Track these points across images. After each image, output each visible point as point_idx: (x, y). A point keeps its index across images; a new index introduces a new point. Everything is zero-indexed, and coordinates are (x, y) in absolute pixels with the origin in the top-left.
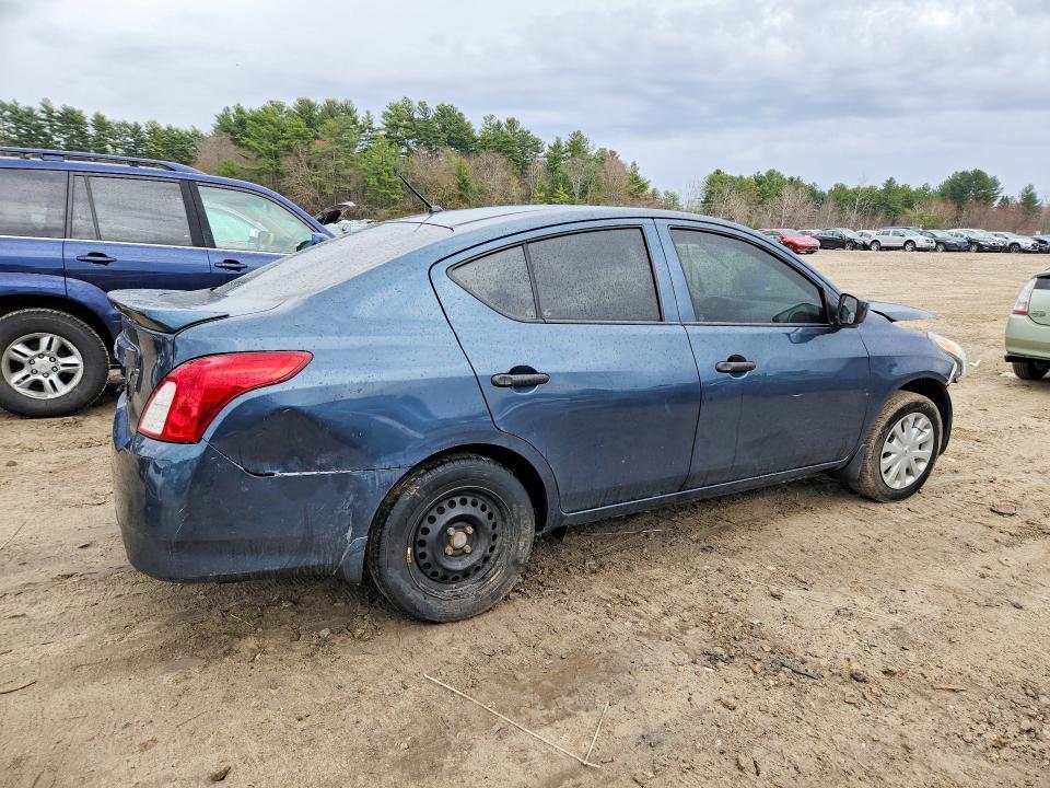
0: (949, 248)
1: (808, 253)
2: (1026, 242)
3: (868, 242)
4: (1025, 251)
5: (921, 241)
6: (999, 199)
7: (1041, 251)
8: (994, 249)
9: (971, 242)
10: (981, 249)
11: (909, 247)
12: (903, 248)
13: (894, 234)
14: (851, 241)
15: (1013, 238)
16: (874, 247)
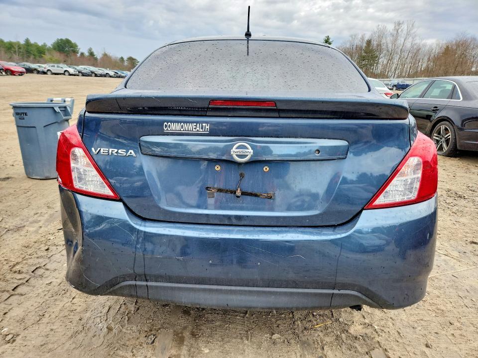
0: (84, 75)
1: (19, 75)
2: (112, 73)
3: (45, 70)
4: (111, 77)
5: (71, 71)
6: (80, 53)
7: (117, 77)
8: (101, 76)
9: (92, 72)
10: (96, 75)
11: (66, 73)
12: (64, 74)
13: (58, 67)
14: (35, 69)
15: (106, 71)
16: (49, 73)
